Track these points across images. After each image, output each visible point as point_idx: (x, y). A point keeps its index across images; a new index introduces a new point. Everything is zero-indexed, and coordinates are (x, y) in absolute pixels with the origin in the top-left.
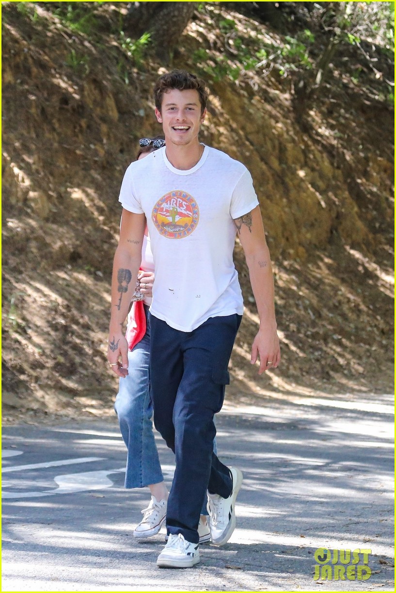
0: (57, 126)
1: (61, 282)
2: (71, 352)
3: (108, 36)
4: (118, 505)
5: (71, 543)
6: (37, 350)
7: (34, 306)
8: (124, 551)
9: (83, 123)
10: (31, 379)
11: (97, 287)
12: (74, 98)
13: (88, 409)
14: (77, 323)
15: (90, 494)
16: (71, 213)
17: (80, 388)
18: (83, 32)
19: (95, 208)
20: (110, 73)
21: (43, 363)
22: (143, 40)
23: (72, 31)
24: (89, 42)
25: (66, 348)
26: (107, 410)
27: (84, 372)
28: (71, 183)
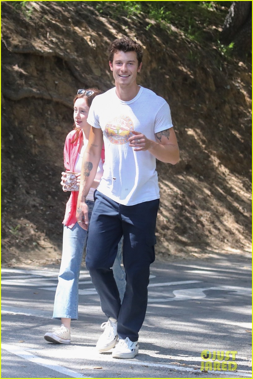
0: (180, 93)
1: (180, 181)
2: (184, 221)
3: (211, 43)
4: (208, 308)
5: (181, 328)
6: (165, 219)
7: (164, 194)
8: (211, 334)
9: (195, 92)
10: (161, 235)
11: (201, 185)
12: (190, 78)
13: (193, 254)
14: (188, 205)
15: (193, 301)
16: (187, 142)
17: (189, 242)
18: (197, 41)
19: (200, 140)
20: (212, 65)
21: (168, 226)
22: (231, 46)
23: (191, 40)
24: (200, 46)
25: (181, 218)
26: (203, 255)
27: (191, 232)
28: (187, 125)
